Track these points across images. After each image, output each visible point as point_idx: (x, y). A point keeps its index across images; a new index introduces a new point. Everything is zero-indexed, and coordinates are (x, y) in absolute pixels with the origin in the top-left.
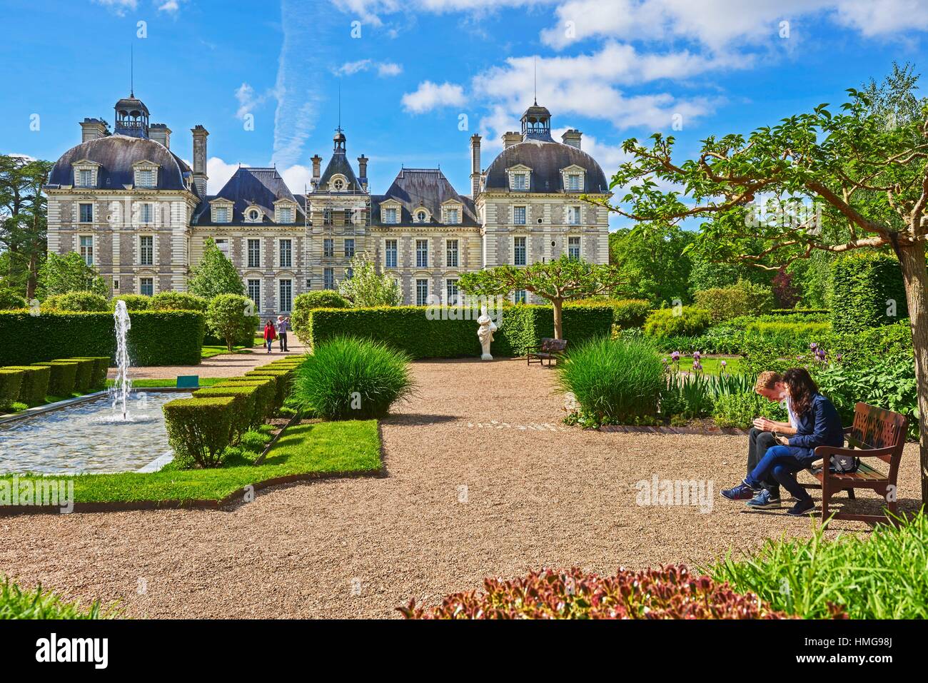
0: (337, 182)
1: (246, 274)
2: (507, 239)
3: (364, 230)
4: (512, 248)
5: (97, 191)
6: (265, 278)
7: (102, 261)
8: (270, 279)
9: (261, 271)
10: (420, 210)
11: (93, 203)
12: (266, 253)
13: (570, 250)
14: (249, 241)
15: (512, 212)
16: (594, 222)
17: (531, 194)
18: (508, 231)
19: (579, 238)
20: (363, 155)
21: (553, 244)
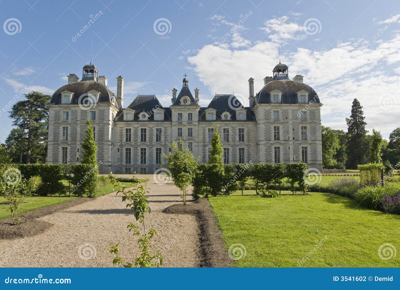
0: (184, 100)
1: (140, 145)
2: (270, 127)
3: (198, 123)
4: (273, 131)
5: (71, 105)
6: (149, 147)
7: (72, 139)
8: (151, 148)
9: (147, 144)
10: (225, 114)
11: (69, 111)
12: (149, 135)
13: (302, 132)
14: (141, 129)
15: (272, 113)
16: (314, 119)
17: (282, 105)
18: (271, 123)
19: (307, 126)
20: (197, 88)
21: (293, 129)
